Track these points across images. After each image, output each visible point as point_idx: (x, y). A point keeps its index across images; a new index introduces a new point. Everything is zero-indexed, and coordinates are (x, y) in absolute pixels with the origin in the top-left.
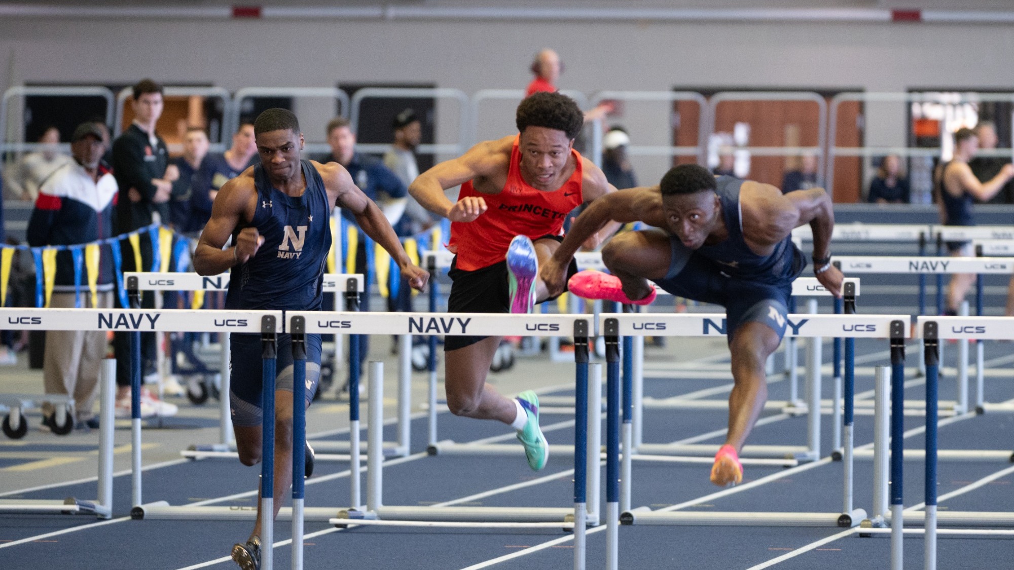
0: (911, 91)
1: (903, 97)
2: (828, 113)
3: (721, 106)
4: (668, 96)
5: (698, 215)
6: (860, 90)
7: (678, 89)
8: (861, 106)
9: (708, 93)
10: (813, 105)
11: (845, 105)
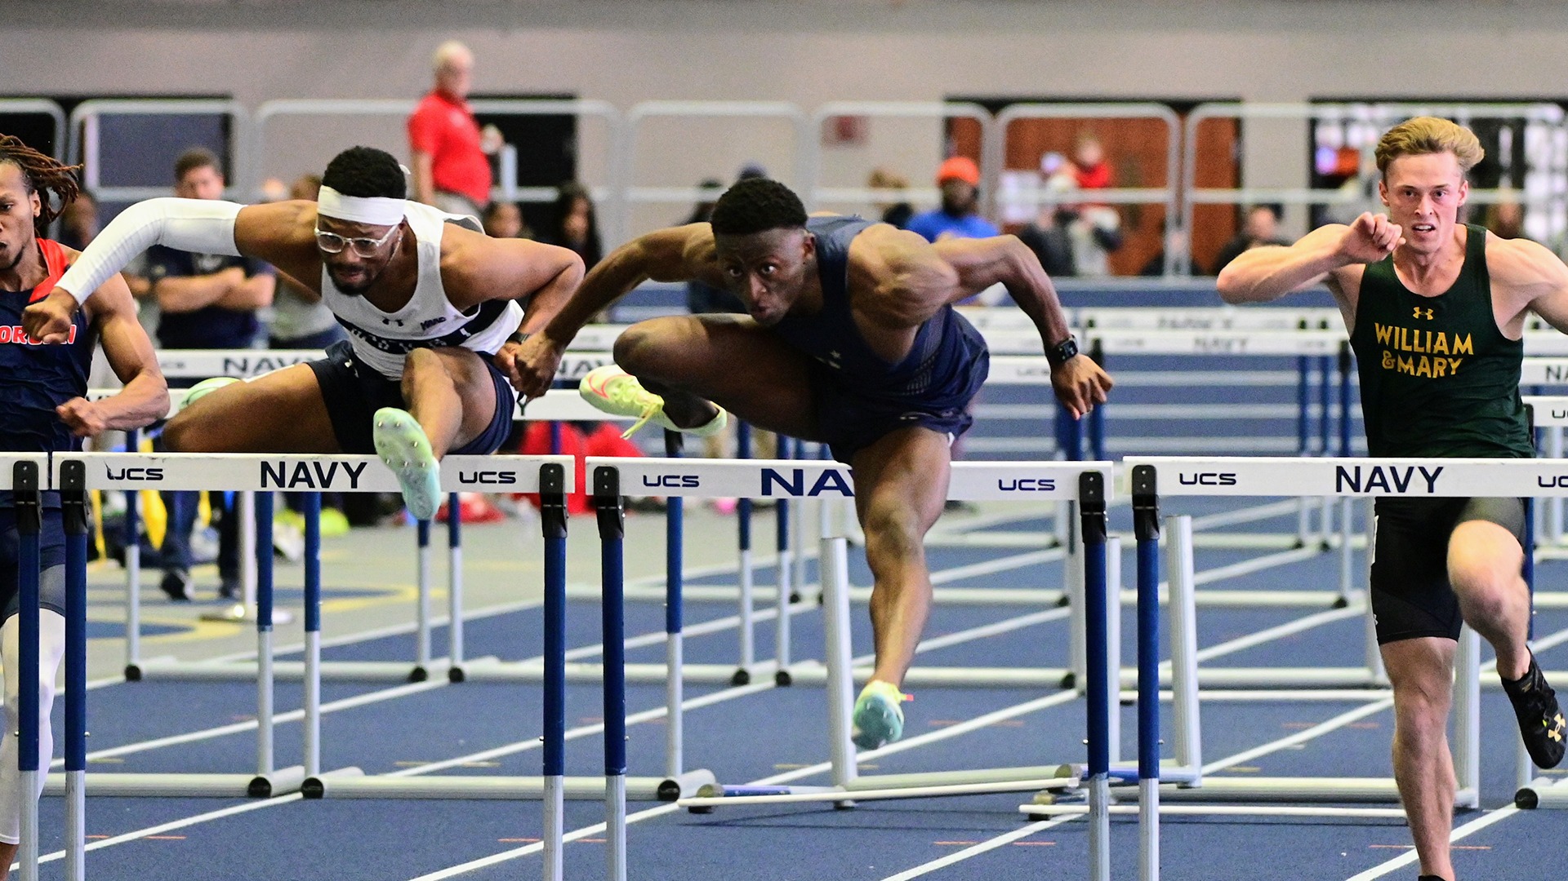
0: (1316, 101)
1: (1305, 111)
2: (1182, 136)
3: (1016, 126)
4: (940, 110)
5: (774, 265)
6: (1236, 101)
7: (952, 100)
8: (1237, 124)
9: (995, 106)
10: (1156, 123)
11: (1210, 123)
